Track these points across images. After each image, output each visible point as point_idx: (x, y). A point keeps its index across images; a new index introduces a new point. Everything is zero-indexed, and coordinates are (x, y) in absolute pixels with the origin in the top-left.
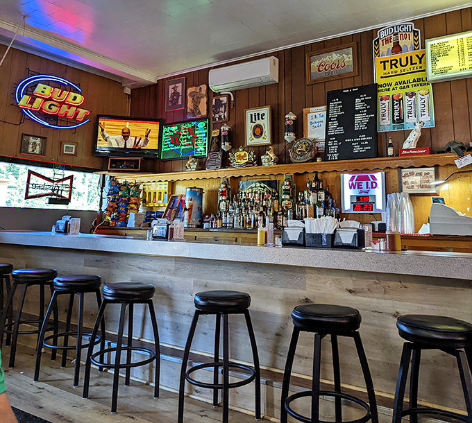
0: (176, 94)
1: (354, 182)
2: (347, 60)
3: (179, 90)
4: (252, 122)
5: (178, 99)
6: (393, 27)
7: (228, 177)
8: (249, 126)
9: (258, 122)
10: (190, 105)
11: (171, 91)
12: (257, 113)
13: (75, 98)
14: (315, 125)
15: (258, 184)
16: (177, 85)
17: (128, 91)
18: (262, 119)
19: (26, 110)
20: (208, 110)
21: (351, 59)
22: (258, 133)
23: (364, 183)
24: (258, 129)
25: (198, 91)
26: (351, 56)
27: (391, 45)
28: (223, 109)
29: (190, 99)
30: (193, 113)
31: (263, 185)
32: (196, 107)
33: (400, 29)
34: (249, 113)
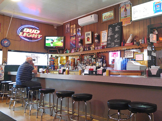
0: (68, 28)
1: (112, 55)
2: (112, 14)
3: (69, 27)
4: (87, 36)
5: (68, 29)
6: (125, 3)
7: (80, 54)
8: (86, 37)
9: (88, 36)
10: (71, 31)
11: (67, 27)
12: (88, 33)
13: (37, 32)
14: (104, 37)
15: (89, 56)
16: (68, 25)
17: (56, 28)
18: (89, 35)
19: (21, 36)
20: (76, 33)
21: (113, 14)
22: (88, 40)
23: (115, 55)
24: (88, 39)
25: (73, 27)
26: (113, 13)
27: (124, 9)
28: (80, 32)
29: (71, 29)
30: (72, 34)
31: (90, 56)
32: (73, 32)
33: (126, 3)
34: (86, 33)
